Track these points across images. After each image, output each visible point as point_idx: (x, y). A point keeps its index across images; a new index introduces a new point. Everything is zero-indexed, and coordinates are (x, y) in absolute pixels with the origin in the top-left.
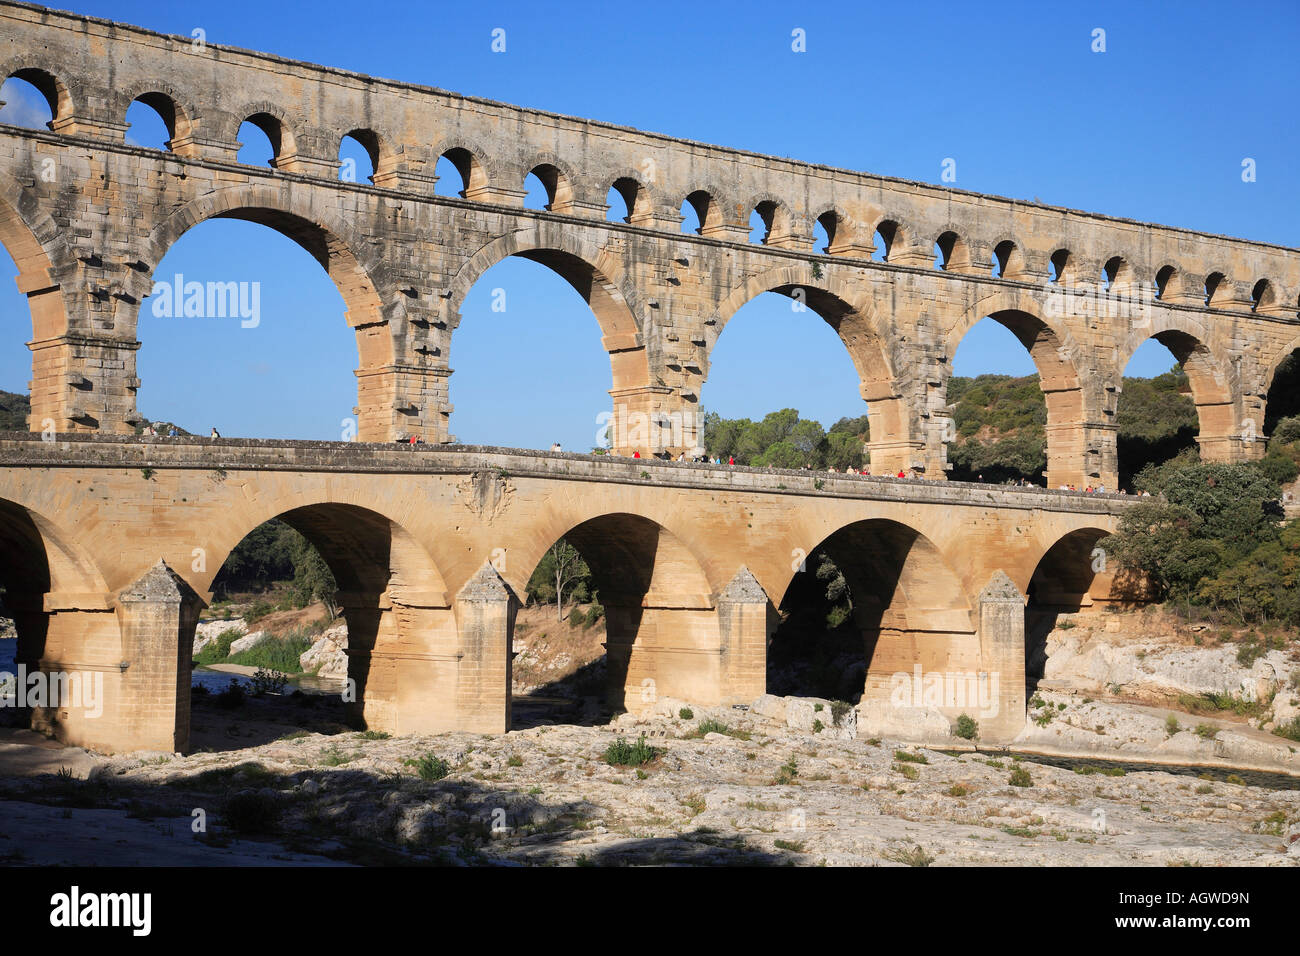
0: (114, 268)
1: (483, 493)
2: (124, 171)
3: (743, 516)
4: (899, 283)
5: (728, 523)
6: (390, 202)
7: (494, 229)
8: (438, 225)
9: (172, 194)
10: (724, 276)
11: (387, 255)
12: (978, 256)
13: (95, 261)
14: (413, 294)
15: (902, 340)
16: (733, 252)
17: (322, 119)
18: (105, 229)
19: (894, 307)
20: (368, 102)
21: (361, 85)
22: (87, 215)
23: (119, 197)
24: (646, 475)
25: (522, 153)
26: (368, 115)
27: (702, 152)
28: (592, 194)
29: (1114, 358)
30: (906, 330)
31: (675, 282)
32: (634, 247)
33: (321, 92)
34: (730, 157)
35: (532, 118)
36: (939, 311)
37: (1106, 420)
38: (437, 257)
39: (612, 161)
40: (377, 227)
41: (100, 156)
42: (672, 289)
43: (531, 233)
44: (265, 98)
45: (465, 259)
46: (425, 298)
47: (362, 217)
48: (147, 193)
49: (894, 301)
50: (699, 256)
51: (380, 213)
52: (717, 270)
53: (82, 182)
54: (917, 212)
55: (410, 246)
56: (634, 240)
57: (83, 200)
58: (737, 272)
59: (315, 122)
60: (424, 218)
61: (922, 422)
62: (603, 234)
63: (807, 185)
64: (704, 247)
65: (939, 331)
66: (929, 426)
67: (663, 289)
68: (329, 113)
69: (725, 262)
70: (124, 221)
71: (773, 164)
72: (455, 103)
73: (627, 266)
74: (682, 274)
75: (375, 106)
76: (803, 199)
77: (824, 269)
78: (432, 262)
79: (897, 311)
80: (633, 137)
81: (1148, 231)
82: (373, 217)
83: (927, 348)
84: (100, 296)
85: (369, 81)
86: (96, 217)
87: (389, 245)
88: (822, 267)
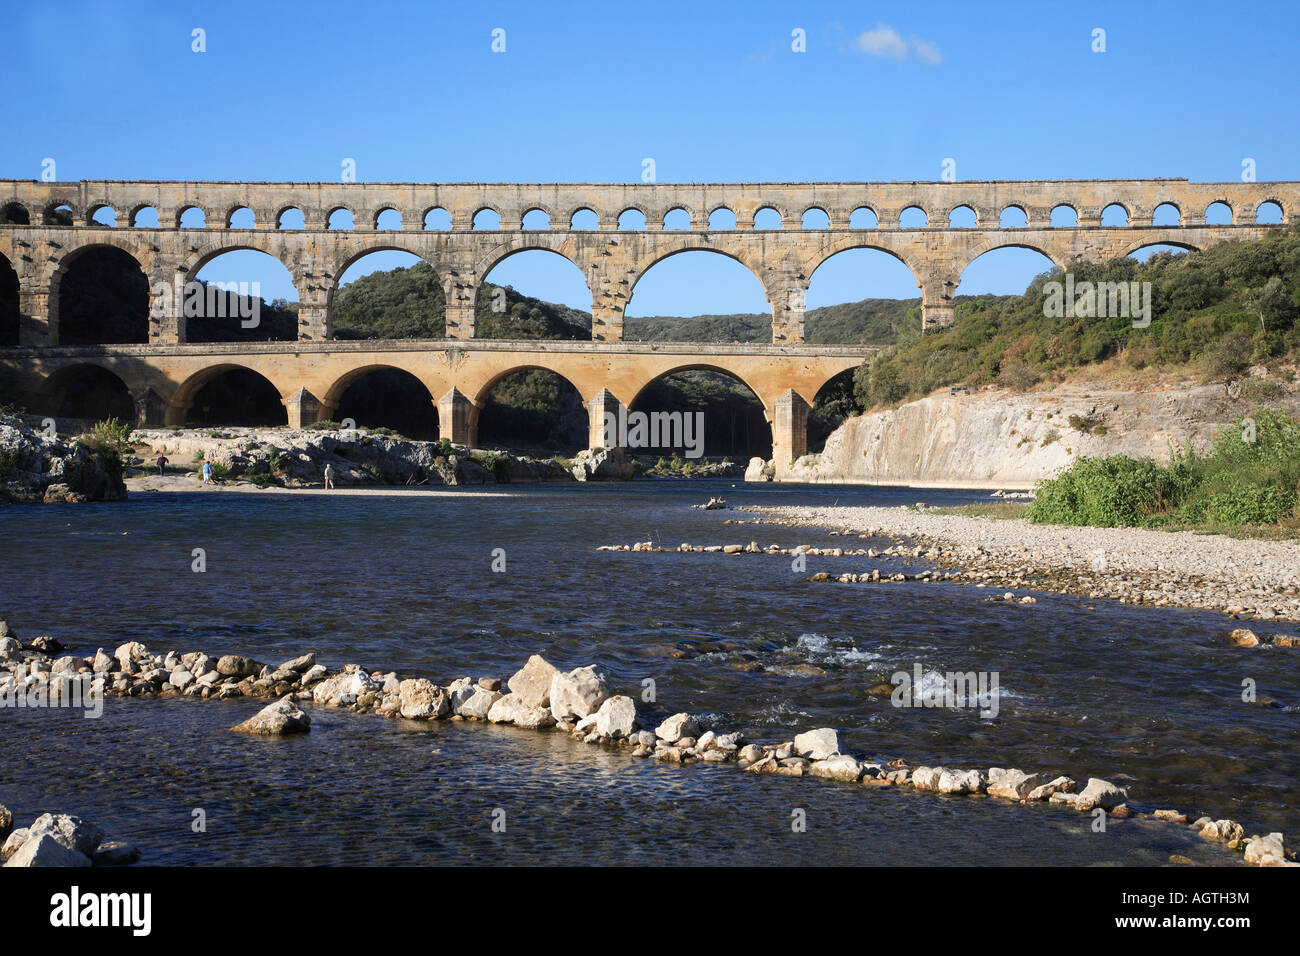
0: (317, 278)
1: (451, 358)
2: (322, 240)
3: (604, 365)
4: (767, 240)
5: (594, 368)
6: (444, 236)
7: (499, 241)
8: (469, 243)
9: (341, 246)
10: (640, 249)
11: (442, 259)
12: (838, 218)
13: (309, 276)
14: (455, 274)
15: (770, 269)
16: (646, 235)
17: (414, 205)
18: (313, 263)
19: (764, 252)
20: (437, 194)
21: (433, 188)
22: (307, 258)
23: (319, 250)
24: (543, 348)
25: (519, 204)
26: (437, 200)
27: (631, 188)
28: (560, 218)
29: (954, 265)
30: (775, 264)
31: (607, 254)
32: (583, 240)
33: (414, 194)
34: (650, 188)
35: (525, 188)
36: (799, 251)
37: (943, 302)
38: (468, 257)
39: (573, 200)
40: (437, 247)
41: (311, 235)
42: (606, 257)
43: (521, 241)
44: (387, 201)
45: (483, 256)
46: (462, 276)
47: (429, 244)
48: (332, 247)
49: (764, 249)
50: (625, 240)
51: (439, 242)
52: (636, 246)
53: (305, 246)
54: (788, 198)
55: (454, 254)
56: (583, 237)
57: (304, 253)
58: (649, 246)
59: (411, 207)
60: (462, 242)
61: (784, 313)
62: (563, 236)
63: (704, 195)
64: (627, 235)
65: (799, 263)
66: (789, 314)
67: (601, 258)
68: (416, 203)
69: (642, 240)
70: (322, 259)
71: (678, 188)
72: (482, 187)
73: (578, 249)
74: (612, 250)
75: (440, 196)
76: (702, 203)
77: (710, 237)
78: (466, 260)
79: (766, 254)
80: (587, 187)
81: (993, 185)
82: (435, 244)
83: (789, 272)
84: (311, 289)
85: (436, 185)
86: (310, 259)
87: (443, 254)
88: (709, 236)
